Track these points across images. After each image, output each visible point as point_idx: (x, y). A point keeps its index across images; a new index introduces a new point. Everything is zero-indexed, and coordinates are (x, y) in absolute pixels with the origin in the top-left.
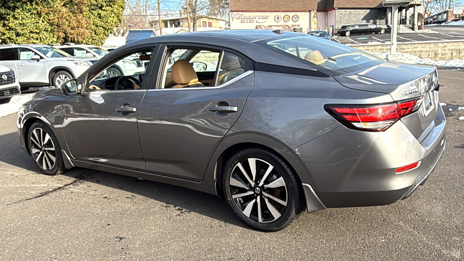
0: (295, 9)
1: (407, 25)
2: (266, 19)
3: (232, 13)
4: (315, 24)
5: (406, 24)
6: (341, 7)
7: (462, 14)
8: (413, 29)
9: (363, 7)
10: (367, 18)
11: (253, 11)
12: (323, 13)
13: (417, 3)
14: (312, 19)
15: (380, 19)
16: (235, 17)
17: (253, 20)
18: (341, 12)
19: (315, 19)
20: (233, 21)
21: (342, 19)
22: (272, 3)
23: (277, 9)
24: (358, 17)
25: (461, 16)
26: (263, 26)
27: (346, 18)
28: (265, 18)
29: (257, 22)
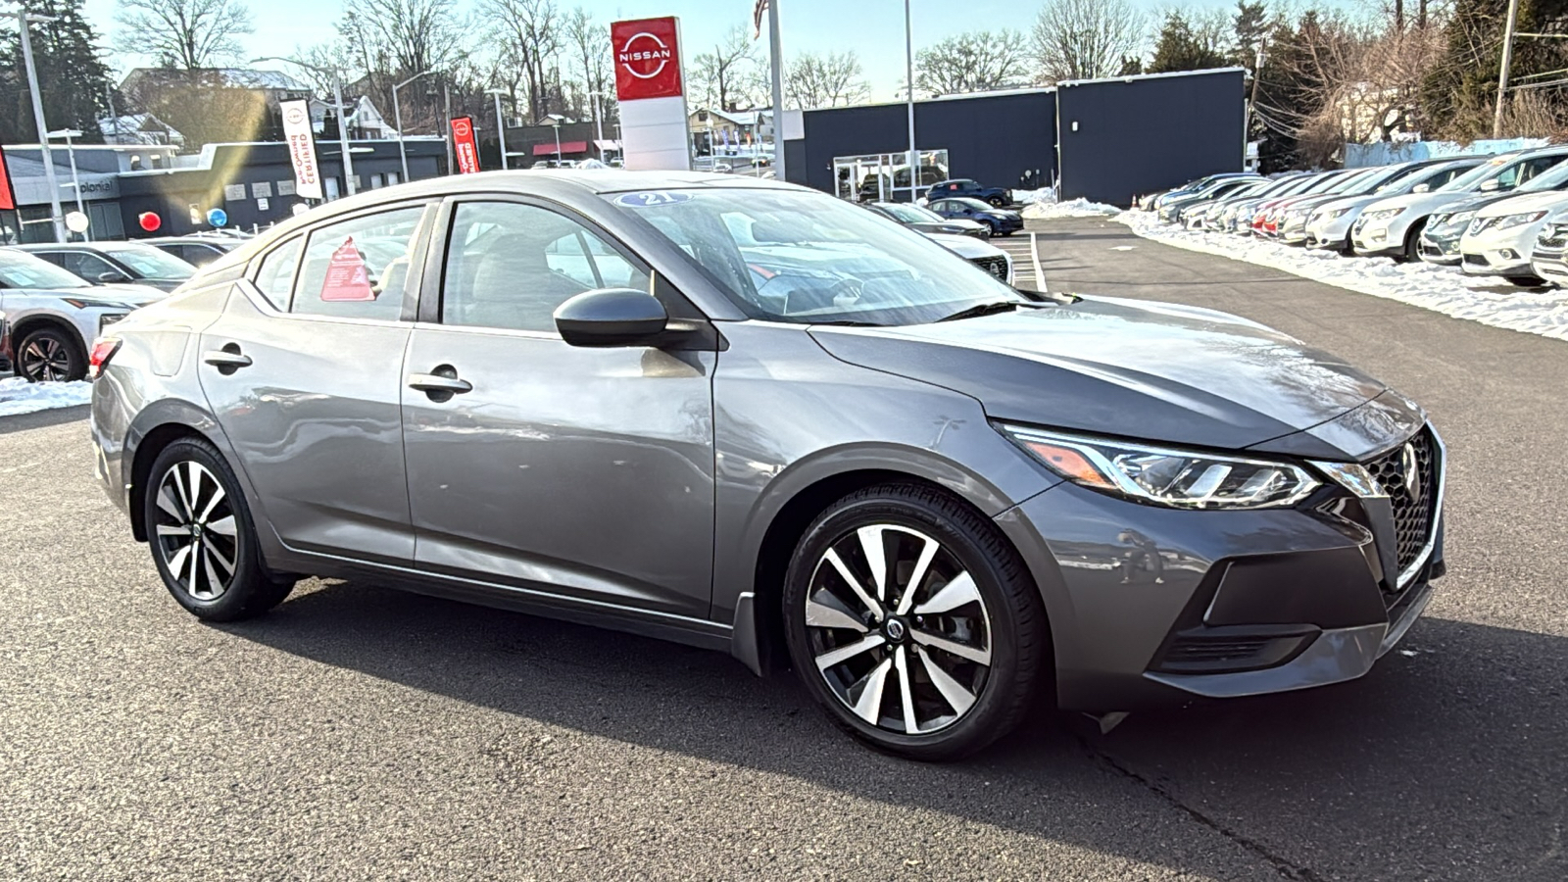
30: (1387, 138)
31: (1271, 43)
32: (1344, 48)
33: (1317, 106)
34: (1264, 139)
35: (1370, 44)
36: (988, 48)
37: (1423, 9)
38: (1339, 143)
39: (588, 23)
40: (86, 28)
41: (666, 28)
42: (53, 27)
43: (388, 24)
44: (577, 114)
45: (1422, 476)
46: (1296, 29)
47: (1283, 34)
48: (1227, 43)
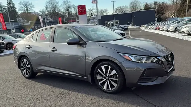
30: (173, 17)
31: (158, 6)
32: (167, 6)
33: (164, 14)
34: (157, 18)
35: (170, 6)
36: (124, 8)
37: (177, 1)
38: (167, 18)
39: (75, 6)
40: (15, 8)
41: (84, 6)
42: (11, 8)
43: (51, 6)
44: (74, 17)
45: (171, 59)
46: (161, 4)
47: (160, 5)
48: (153, 6)
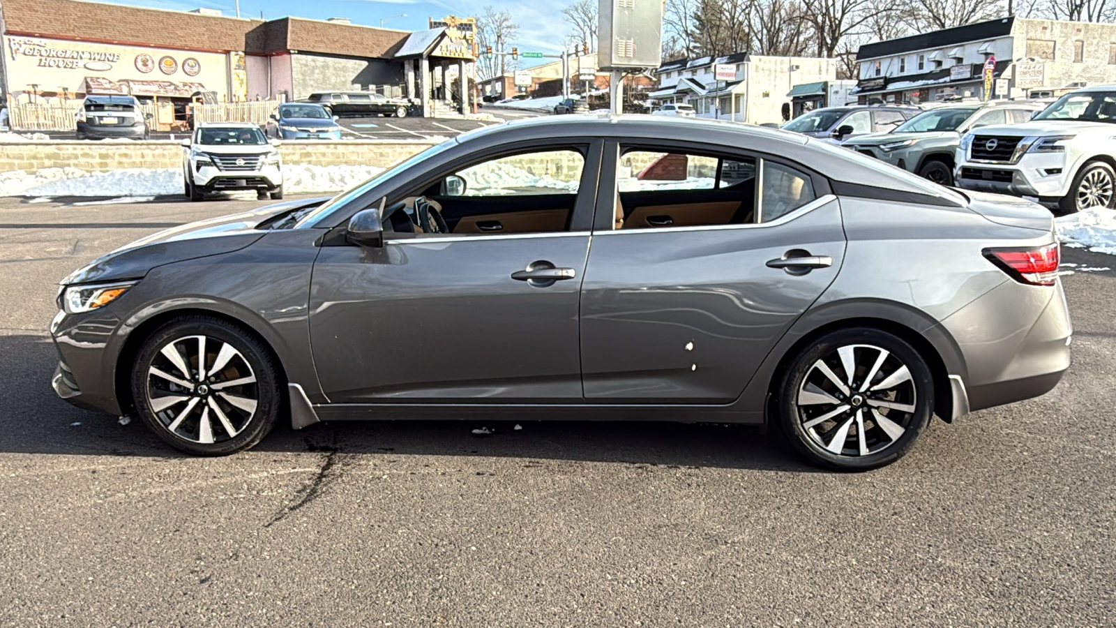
0: (188, 43)
1: (447, 102)
2: (112, 61)
3: (12, 37)
4: (242, 83)
5: (444, 98)
6: (304, 50)
7: (531, 86)
8: (460, 110)
9: (354, 53)
10: (362, 79)
11: (73, 39)
12: (259, 59)
13: (465, 57)
14: (233, 71)
15: (392, 85)
16: (22, 50)
17: (75, 61)
18: (304, 62)
19: (242, 73)
20: (14, 59)
21: (307, 78)
22: (127, 23)
23: (141, 40)
24: (344, 76)
25: (529, 89)
26: (104, 78)
27: (316, 76)
28: (109, 60)
29: (85, 67)
